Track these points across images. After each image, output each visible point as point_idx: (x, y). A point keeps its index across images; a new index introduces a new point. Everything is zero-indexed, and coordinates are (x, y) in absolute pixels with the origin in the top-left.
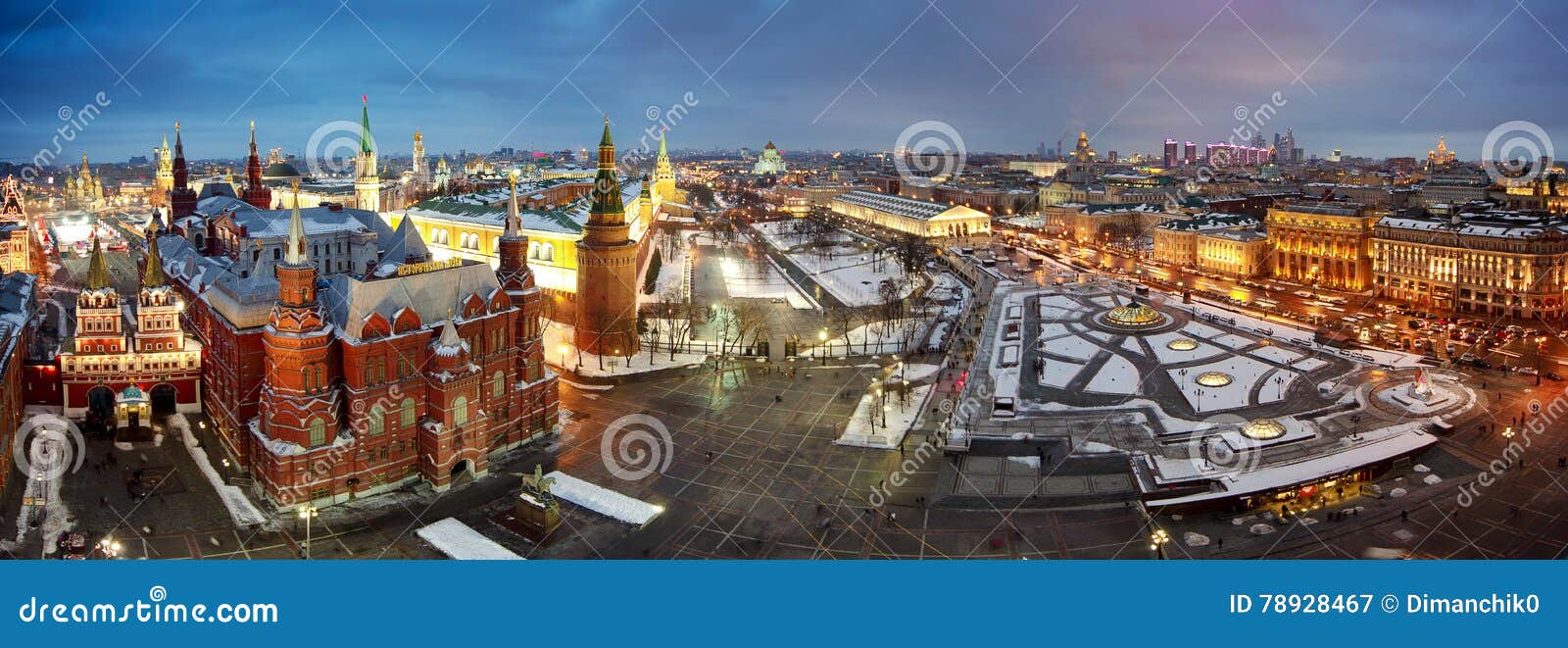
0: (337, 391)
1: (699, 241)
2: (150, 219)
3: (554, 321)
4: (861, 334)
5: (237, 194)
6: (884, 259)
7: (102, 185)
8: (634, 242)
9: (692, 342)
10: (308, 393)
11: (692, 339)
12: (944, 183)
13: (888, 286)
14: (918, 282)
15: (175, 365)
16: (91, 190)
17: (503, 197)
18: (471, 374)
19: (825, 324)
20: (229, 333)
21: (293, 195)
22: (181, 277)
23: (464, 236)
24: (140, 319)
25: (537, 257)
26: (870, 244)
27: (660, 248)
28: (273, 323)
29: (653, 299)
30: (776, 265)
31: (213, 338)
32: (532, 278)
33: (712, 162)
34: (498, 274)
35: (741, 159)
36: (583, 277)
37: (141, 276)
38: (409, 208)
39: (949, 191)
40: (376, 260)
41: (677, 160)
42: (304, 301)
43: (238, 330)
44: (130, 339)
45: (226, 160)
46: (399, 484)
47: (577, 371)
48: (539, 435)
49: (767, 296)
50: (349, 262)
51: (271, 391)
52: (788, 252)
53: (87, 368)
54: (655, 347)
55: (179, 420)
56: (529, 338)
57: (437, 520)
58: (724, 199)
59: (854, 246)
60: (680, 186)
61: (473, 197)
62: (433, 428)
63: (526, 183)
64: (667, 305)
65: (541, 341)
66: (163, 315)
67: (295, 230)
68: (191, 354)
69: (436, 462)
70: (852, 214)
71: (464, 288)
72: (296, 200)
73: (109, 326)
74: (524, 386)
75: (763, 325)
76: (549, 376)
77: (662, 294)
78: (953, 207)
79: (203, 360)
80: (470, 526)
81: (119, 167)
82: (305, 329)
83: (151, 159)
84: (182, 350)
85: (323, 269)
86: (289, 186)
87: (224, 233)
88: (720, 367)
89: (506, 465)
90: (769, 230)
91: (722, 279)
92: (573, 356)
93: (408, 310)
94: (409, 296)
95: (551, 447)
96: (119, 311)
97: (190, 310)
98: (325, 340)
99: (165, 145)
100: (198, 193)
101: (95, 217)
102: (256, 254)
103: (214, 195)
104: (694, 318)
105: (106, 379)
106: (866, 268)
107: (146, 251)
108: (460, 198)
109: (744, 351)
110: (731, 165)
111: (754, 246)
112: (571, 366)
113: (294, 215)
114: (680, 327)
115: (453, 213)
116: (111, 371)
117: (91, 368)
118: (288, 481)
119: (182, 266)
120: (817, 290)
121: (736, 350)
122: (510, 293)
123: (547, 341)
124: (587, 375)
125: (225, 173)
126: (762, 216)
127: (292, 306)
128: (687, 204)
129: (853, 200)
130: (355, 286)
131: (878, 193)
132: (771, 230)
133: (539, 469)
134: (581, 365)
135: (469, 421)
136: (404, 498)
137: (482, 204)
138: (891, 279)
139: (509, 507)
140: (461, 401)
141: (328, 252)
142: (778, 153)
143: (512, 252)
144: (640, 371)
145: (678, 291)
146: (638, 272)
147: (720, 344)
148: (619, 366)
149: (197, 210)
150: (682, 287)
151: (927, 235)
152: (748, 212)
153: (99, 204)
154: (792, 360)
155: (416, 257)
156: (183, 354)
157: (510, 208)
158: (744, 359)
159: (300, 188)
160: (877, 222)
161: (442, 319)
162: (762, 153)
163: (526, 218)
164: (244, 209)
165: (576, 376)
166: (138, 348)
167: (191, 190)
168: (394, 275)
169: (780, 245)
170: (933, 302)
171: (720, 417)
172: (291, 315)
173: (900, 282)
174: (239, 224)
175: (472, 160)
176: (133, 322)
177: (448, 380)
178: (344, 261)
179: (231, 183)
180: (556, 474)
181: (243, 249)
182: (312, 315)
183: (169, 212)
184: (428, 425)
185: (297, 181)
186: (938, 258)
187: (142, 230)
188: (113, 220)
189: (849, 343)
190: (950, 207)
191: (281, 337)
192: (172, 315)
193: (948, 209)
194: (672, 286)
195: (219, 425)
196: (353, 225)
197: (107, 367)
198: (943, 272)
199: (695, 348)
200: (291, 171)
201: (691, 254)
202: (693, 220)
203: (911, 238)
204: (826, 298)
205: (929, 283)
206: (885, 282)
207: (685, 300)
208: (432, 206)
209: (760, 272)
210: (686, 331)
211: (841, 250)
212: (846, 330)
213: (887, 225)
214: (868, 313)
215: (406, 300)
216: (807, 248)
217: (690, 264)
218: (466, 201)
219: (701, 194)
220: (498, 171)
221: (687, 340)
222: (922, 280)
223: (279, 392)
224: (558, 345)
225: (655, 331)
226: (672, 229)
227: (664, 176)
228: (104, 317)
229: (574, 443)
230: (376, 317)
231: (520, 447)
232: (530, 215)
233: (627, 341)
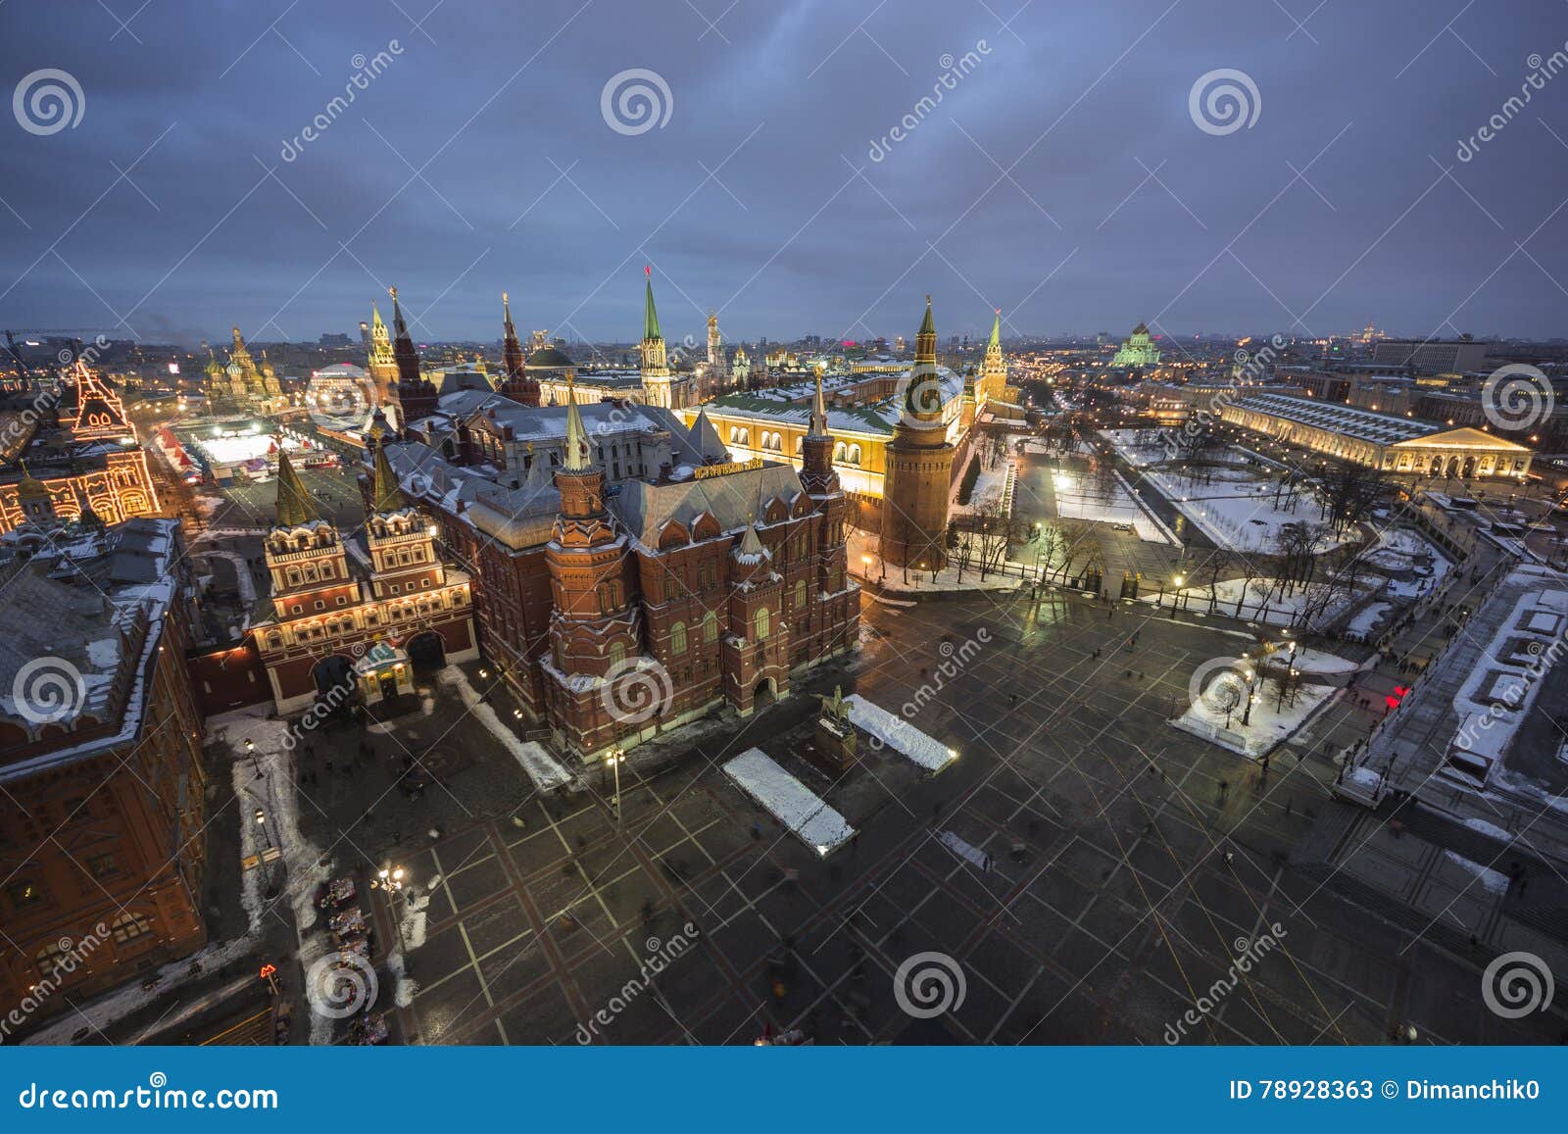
0: (635, 609)
1: (1028, 448)
2: (369, 422)
3: (859, 528)
4: (1234, 590)
5: (494, 387)
6: (1296, 493)
7: (277, 375)
8: (950, 445)
9: (1007, 563)
10: (604, 615)
11: (1007, 560)
12: (1443, 389)
13: (1296, 532)
14: (1351, 534)
15: (436, 605)
16: (258, 383)
17: (807, 392)
18: (773, 583)
19: (1185, 567)
20: (503, 557)
21: (567, 389)
22: (428, 494)
23: (765, 435)
24: (376, 555)
25: (843, 459)
26: (1275, 470)
27: (981, 454)
28: (557, 540)
29: (966, 510)
30: (1126, 483)
31: (483, 566)
32: (837, 481)
33: (1056, 352)
34: (801, 478)
35: (1095, 347)
36: (891, 482)
37: (368, 499)
38: (705, 404)
39: (1450, 403)
40: (671, 462)
41: (1011, 349)
42: (592, 511)
43: (515, 551)
44: (364, 584)
45: (473, 343)
46: (704, 709)
47: (880, 583)
48: (839, 651)
49: (1107, 520)
50: (641, 466)
51: (561, 618)
52: (1144, 469)
53: (303, 635)
54: (964, 564)
55: (452, 674)
56: (832, 547)
57: (741, 752)
58: (1068, 399)
59: (1248, 471)
60: (1011, 382)
61: (775, 393)
62: (736, 643)
63: (833, 377)
64: (983, 518)
65: (845, 548)
66: (410, 546)
67: (573, 429)
68: (456, 588)
69: (740, 682)
70: (1254, 426)
71: (765, 489)
72: (572, 395)
73: (327, 572)
74: (826, 597)
75: (1098, 554)
76: (851, 588)
77: (978, 505)
78: (1450, 428)
79: (473, 593)
80: (772, 757)
81: (304, 348)
82: (595, 543)
83: (357, 338)
84: (444, 585)
85: (610, 475)
86: (561, 377)
87: (481, 435)
88: (1037, 596)
89: (806, 684)
90: (1121, 440)
91: (1053, 495)
92: (877, 567)
93: (707, 516)
94: (708, 500)
95: (851, 666)
96: (340, 549)
97: (444, 533)
98: (618, 553)
99: (377, 319)
100: (438, 387)
101: (272, 424)
102: (528, 461)
103: (463, 388)
104: (1013, 536)
105: (337, 644)
106: (1262, 503)
107: (369, 465)
108: (760, 392)
109: (1068, 581)
110: (1080, 354)
111: (1098, 458)
112: (874, 577)
113: (571, 412)
114: (995, 544)
115: (753, 410)
116: (343, 632)
117: (310, 634)
118: (591, 723)
119: (428, 480)
120: (1180, 521)
121: (1059, 580)
122: (813, 497)
123: (850, 550)
124: (890, 588)
125: (475, 361)
126: (1115, 422)
127: (578, 518)
128: (1018, 403)
129: (1261, 406)
130: (648, 491)
131: (1307, 398)
132: (1125, 440)
133: (839, 693)
134: (884, 577)
135: (771, 635)
136: (709, 726)
137: (784, 400)
138: (1303, 523)
139: (809, 735)
140: (763, 612)
141: (615, 454)
142: (1151, 340)
143: (816, 453)
144: (946, 589)
145: (996, 503)
146: (953, 480)
147: (1041, 570)
148: (925, 581)
149: (439, 408)
150: (1002, 500)
151: (1386, 467)
152: (1097, 415)
153: (277, 403)
154: (1129, 603)
155: (716, 457)
156: (445, 593)
157: (815, 403)
158: (1068, 591)
159: (576, 380)
160: (1296, 440)
161: (743, 525)
162: (1128, 340)
163: (832, 416)
164: (504, 407)
165: (877, 588)
166: (379, 592)
167: (427, 382)
168: (691, 478)
169: (1134, 459)
170: (1369, 568)
171: (1031, 655)
172: (577, 528)
173: (1318, 529)
174: (500, 425)
175: (772, 349)
176: (364, 561)
177: (750, 590)
178: (634, 463)
179: (485, 373)
180: (855, 698)
181: (510, 454)
182: (602, 526)
183: (397, 412)
184: (731, 641)
185: (571, 372)
186: (1399, 506)
187: (359, 437)
188: (305, 425)
189: (1214, 598)
190: (1445, 429)
191: (568, 556)
192: (423, 543)
193: (1440, 431)
194: (990, 497)
195: (504, 670)
196: (643, 423)
197: (334, 628)
198: (1403, 527)
199: (1010, 570)
200: (561, 360)
201: (1016, 463)
202: (1023, 423)
203: (1353, 469)
204: (1192, 535)
205: (1370, 539)
206: (1290, 525)
207: (1004, 514)
208: (732, 403)
209: (1102, 490)
210: (1001, 550)
211: (1226, 473)
212: (1214, 580)
213: (1313, 446)
214: (1252, 563)
215: (704, 505)
216: (1174, 466)
217: (1014, 474)
218: (768, 397)
219: (1039, 392)
220: (802, 362)
221: (1002, 560)
222: (1359, 533)
223: (572, 618)
224: (862, 555)
225: (966, 547)
226: (997, 432)
227: (993, 370)
228: (316, 562)
229: (874, 663)
230: (673, 524)
231: (821, 664)
232: (836, 413)
233: (935, 555)
